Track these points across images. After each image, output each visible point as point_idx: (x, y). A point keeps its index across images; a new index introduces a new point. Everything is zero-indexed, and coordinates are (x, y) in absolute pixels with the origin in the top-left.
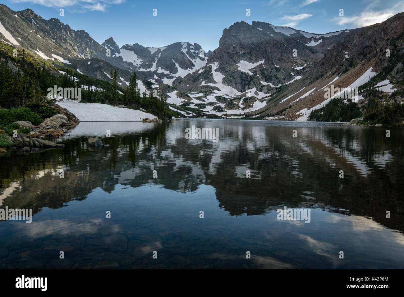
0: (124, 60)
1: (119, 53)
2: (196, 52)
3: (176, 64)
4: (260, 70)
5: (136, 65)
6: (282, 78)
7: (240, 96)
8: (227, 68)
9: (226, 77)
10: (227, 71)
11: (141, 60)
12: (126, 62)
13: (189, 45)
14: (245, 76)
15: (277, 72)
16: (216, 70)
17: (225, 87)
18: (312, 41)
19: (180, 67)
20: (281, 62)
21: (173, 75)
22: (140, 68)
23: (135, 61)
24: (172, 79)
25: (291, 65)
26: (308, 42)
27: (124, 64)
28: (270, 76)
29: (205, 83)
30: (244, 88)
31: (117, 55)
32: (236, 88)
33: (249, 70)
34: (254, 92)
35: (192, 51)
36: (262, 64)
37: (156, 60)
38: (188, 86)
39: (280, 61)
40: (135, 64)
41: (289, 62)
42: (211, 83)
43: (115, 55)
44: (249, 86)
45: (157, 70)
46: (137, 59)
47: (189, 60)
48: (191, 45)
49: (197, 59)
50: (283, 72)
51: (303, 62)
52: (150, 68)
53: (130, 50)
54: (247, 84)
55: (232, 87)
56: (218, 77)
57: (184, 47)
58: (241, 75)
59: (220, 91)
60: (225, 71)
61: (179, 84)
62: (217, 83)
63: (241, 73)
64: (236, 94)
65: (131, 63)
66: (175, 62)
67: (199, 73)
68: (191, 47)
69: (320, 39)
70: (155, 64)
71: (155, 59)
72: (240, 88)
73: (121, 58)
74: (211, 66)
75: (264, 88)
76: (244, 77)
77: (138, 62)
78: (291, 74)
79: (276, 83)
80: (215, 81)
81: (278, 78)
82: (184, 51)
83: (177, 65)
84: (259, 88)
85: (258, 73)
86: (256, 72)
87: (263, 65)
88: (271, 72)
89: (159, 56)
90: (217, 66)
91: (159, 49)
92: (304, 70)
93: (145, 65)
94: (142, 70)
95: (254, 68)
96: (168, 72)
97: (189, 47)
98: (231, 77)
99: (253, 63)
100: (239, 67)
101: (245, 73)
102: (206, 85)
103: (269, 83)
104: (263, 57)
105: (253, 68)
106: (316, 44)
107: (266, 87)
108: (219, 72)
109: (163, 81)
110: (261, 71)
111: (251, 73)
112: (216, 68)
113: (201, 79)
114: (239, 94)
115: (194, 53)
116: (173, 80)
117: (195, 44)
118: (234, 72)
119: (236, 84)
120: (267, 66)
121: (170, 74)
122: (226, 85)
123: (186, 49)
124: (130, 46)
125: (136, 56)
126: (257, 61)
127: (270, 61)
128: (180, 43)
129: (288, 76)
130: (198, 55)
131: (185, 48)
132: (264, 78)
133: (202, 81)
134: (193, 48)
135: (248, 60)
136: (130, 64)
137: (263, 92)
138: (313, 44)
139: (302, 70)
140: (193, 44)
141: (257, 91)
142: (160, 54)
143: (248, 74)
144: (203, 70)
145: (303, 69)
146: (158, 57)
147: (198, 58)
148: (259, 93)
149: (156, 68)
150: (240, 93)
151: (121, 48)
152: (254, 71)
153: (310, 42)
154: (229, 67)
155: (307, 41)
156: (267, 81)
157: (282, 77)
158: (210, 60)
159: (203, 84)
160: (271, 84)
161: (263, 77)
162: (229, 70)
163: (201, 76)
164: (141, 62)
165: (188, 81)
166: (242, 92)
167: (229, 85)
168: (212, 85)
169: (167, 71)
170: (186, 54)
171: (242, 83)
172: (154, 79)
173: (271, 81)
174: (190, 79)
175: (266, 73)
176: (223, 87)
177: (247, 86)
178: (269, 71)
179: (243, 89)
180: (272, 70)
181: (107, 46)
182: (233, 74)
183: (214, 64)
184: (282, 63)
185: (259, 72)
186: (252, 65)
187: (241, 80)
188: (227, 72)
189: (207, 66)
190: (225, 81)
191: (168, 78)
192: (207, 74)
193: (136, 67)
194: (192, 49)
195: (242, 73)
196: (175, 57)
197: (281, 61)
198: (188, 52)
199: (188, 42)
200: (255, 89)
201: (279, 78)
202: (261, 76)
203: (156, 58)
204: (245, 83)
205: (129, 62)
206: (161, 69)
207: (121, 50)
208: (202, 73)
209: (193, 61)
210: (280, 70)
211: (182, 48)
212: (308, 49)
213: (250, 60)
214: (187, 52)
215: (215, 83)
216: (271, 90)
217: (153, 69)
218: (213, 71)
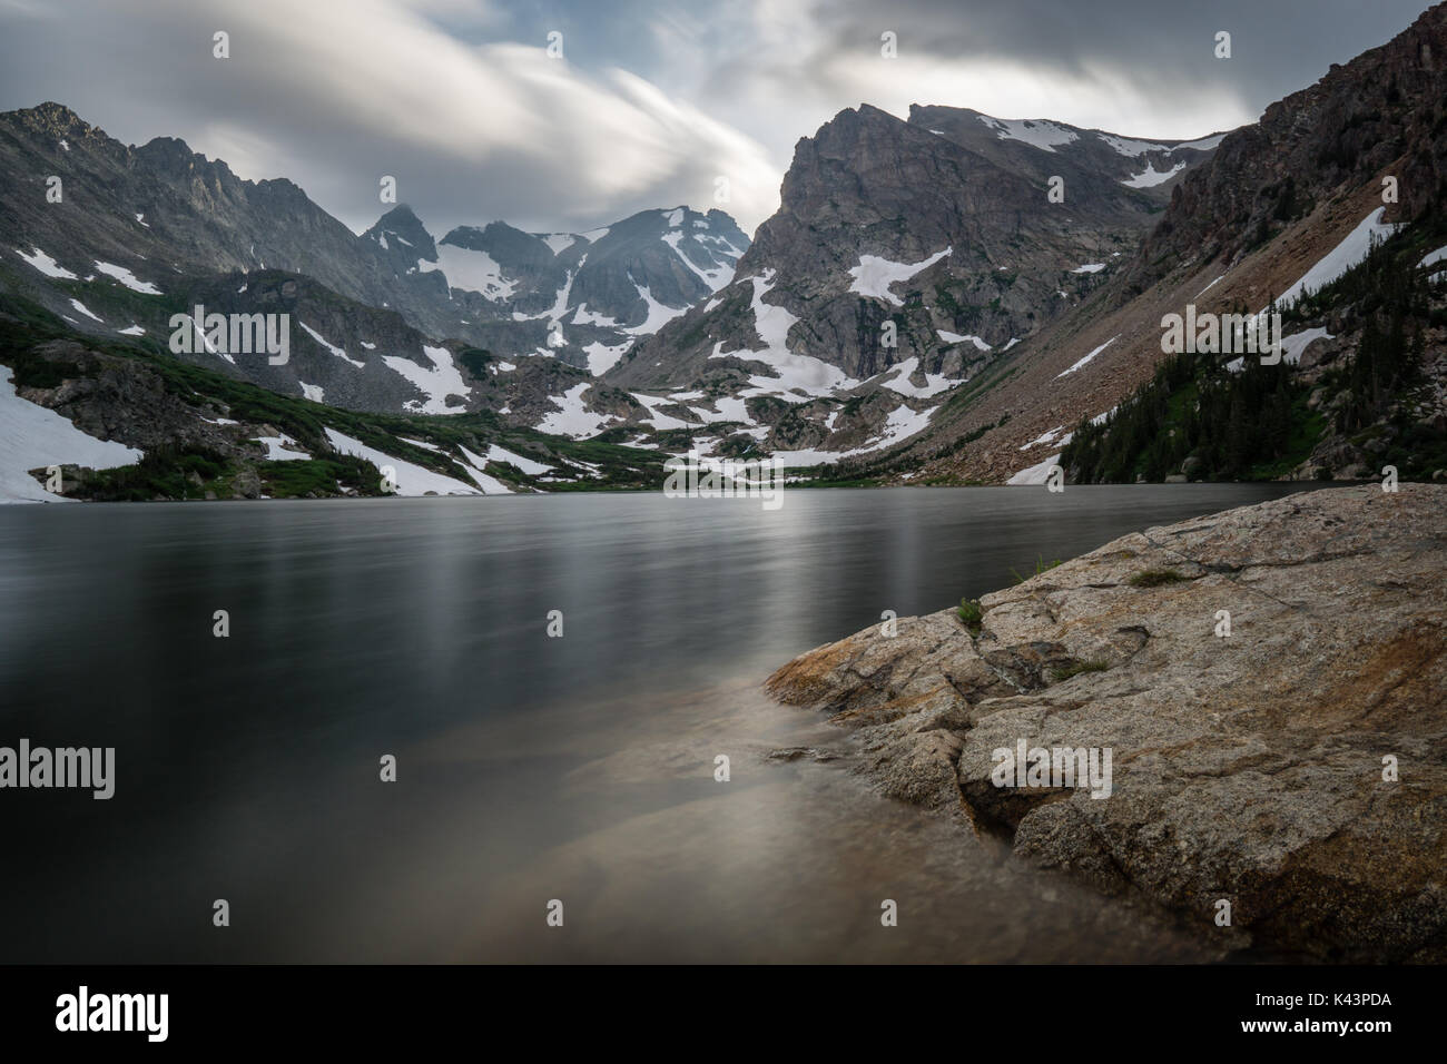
0: (451, 284)
1: (433, 258)
2: (718, 242)
3: (640, 288)
4: (936, 287)
5: (497, 299)
6: (1021, 310)
7: (851, 391)
8: (807, 287)
9: (801, 320)
10: (807, 297)
11: (515, 282)
12: (456, 292)
13: (691, 216)
14: (875, 313)
15: (1000, 290)
16: (765, 299)
17: (798, 360)
18: (1145, 167)
19: (656, 298)
20: (1015, 251)
21: (629, 331)
22: (509, 309)
23: (490, 286)
24: (623, 346)
25: (1058, 260)
26: (1132, 175)
27: (450, 297)
28: (972, 308)
29: (722, 351)
30: (872, 361)
31: (425, 266)
32: (837, 361)
33: (891, 289)
34: (909, 374)
35: (700, 238)
36: (941, 263)
37: (570, 279)
38: (659, 364)
39: (1011, 244)
40: (491, 297)
41: (1050, 248)
42: (742, 346)
43: (417, 267)
44: (890, 351)
45: (572, 315)
46: (500, 279)
47: (690, 272)
48: (699, 216)
49: (719, 267)
50: (1025, 286)
51: (1106, 245)
52: (545, 309)
53: (474, 246)
55: (826, 361)
56: (773, 323)
57: (671, 224)
58: (859, 309)
59: (775, 375)
60: (797, 300)
61: (631, 359)
62: (768, 346)
63: (858, 303)
64: (839, 388)
65: (476, 293)
66: (638, 281)
67: (705, 311)
68: (700, 224)
69: (1176, 158)
70: (563, 295)
71: (566, 275)
72: (856, 363)
73: (438, 277)
74: (750, 282)
75: (950, 356)
76: (871, 315)
77: (503, 289)
78: (1058, 296)
79: (995, 334)
80: (761, 339)
81: (1005, 312)
82: (672, 239)
83: (644, 293)
84: (927, 356)
85: (924, 297)
86: (918, 294)
87: (949, 267)
88: (978, 289)
89: (581, 264)
90: (770, 283)
91: (581, 240)
92: (1111, 276)
93: (527, 300)
94: (519, 317)
95: (911, 281)
96: (609, 322)
97: (690, 224)
98: (820, 320)
99: (910, 261)
100: (853, 279)
101: (874, 303)
102: (723, 356)
103: (968, 338)
104: (949, 235)
105: (907, 279)
106: (1162, 178)
107: (956, 353)
108: (777, 304)
109: (588, 353)
110: (940, 291)
111: (897, 302)
112: (769, 290)
113: (710, 336)
114: (852, 383)
115: (710, 244)
116: (627, 346)
117: (712, 212)
118: (834, 300)
119: (840, 348)
120: (963, 269)
121: (615, 329)
122: (800, 354)
123: (680, 232)
124: (475, 233)
125: (495, 268)
126: (925, 253)
127: (974, 249)
128: (660, 211)
129: (1044, 301)
130: (727, 253)
131: (676, 229)
132: (949, 315)
133: (714, 341)
134: (706, 226)
135: (890, 252)
136: (473, 299)
137: (942, 374)
138: (1150, 179)
139: (1101, 277)
140: (705, 214)
141: (923, 369)
142: (584, 257)
143: (887, 302)
144: (721, 299)
145: (1104, 272)
146: (574, 266)
147: (723, 264)
148: (929, 377)
149: (568, 307)
150: (857, 380)
151: (442, 243)
152: (910, 290)
153: (1139, 173)
154: (815, 282)
155: (1124, 169)
156: (961, 326)
157: (1024, 308)
158: (748, 262)
159: (717, 352)
160: (978, 342)
161: (945, 314)
162: (815, 292)
163: (710, 324)
164: (513, 288)
165: (662, 345)
166: (863, 377)
167: (811, 354)
168: (746, 355)
169: (609, 316)
170: (680, 252)
171: (861, 341)
172: (551, 347)
173: (976, 325)
174: (669, 336)
175: (957, 296)
176: (788, 363)
177: (882, 354)
178: (970, 286)
179: (866, 365)
180: (980, 282)
181: (386, 236)
182: (830, 307)
183: (762, 275)
184: (1020, 253)
185: (929, 295)
186: (904, 272)
187: (858, 330)
188: (807, 303)
189: (738, 283)
190: (799, 339)
191: (606, 343)
192: (735, 317)
193: (495, 308)
194: (702, 230)
195: (862, 300)
196: (637, 265)
197: (1017, 246)
198: (688, 245)
199: (685, 208)
200: (911, 364)
201: (1007, 313)
202: (939, 310)
203: (569, 272)
204: (875, 341)
205: (468, 290)
206: (587, 310)
207: (439, 250)
208: (715, 311)
209: (703, 274)
210: (1011, 282)
211: (666, 228)
212: (1128, 196)
213: (898, 254)
214: (681, 244)
215: (765, 346)
216: (977, 360)
217: (556, 313)
218: (756, 304)
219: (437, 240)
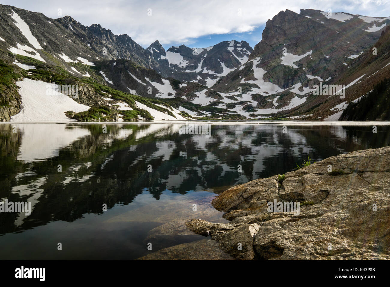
0: (170, 63)
1: (165, 55)
2: (244, 50)
3: (222, 63)
4: (307, 62)
5: (182, 67)
6: (333, 69)
7: (281, 93)
8: (269, 63)
9: (267, 72)
10: (269, 65)
11: (187, 62)
12: (171, 65)
13: (236, 42)
14: (289, 70)
15: (326, 63)
16: (257, 66)
17: (266, 83)
19: (226, 66)
20: (331, 52)
21: (218, 75)
22: (185, 69)
23: (180, 63)
24: (216, 79)
25: (344, 54)
26: (369, 28)
27: (170, 66)
28: (317, 69)
29: (244, 81)
30: (288, 84)
31: (163, 58)
32: (278, 84)
33: (294, 63)
34: (298, 88)
35: (239, 49)
36: (309, 55)
37: (202, 61)
38: (226, 84)
39: (330, 50)
40: (180, 66)
41: (342, 51)
42: (250, 80)
43: (161, 58)
44: (293, 81)
45: (202, 71)
46: (183, 61)
47: (236, 59)
48: (238, 43)
49: (244, 57)
50: (334, 62)
51: (359, 50)
52: (195, 69)
53: (176, 52)
54: (290, 79)
55: (274, 84)
56: (259, 73)
57: (230, 45)
58: (284, 69)
59: (259, 88)
60: (266, 67)
61: (219, 83)
62: (257, 80)
63: (284, 67)
64: (278, 91)
66: (221, 61)
67: (239, 70)
68: (238, 45)
70: (200, 65)
71: (201, 59)
72: (283, 85)
73: (166, 61)
74: (252, 61)
76: (287, 71)
77: (184, 64)
78: (344, 65)
79: (324, 76)
80: (255, 77)
81: (327, 70)
82: (231, 49)
83: (223, 65)
84: (304, 82)
85: (303, 65)
86: (302, 65)
87: (311, 57)
88: (320, 63)
89: (205, 56)
90: (258, 61)
91: (205, 50)
92: (361, 59)
93: (190, 67)
94: (187, 71)
95: (300, 61)
96: (213, 73)
97: (236, 45)
98: (273, 72)
99: (299, 55)
100: (282, 60)
101: (289, 67)
102: (245, 82)
103: (316, 77)
104: (311, 47)
105: (298, 60)
107: (312, 82)
108: (260, 68)
109: (206, 82)
110: (308, 64)
111: (295, 67)
112: (258, 63)
113: (241, 77)
114: (281, 90)
115: (241, 51)
116: (217, 80)
117: (242, 41)
118: (277, 66)
119: (278, 80)
120: (315, 57)
121: (215, 75)
122: (266, 82)
123: (233, 47)
124: (176, 48)
125: (182, 57)
126: (304, 52)
127: (319, 51)
128: (227, 41)
129: (339, 66)
130: (246, 53)
131: (232, 46)
132: (311, 71)
133: (242, 78)
134: (240, 45)
135: (294, 52)
136: (176, 66)
137: (308, 87)
140: (240, 42)
141: (302, 86)
142: (206, 55)
143: (292, 67)
144: (244, 66)
145: (358, 58)
146: (203, 57)
147: (245, 56)
148: (304, 88)
149: (201, 68)
150: (283, 89)
152: (299, 64)
153: (371, 27)
154: (271, 61)
156: (314, 74)
158: (252, 55)
159: (243, 81)
160: (319, 78)
161: (309, 70)
162: (271, 64)
163: (241, 73)
164: (187, 63)
165: (228, 79)
166: (284, 89)
167: (270, 82)
168: (251, 82)
169: (213, 71)
170: (233, 53)
171: (284, 78)
172: (197, 80)
173: (318, 73)
174: (230, 77)
175: (313, 65)
176: (263, 84)
177: (290, 82)
178: (317, 62)
179: (286, 85)
180: (320, 61)
181: (152, 49)
182: (275, 69)
183: (256, 59)
184: (333, 52)
185: (305, 64)
186: (298, 58)
187: (284, 75)
188: (269, 68)
189: (249, 62)
190: (266, 78)
191: (212, 79)
192: (248, 72)
193: (181, 69)
194: (239, 47)
195: (285, 66)
196: (221, 56)
197: (332, 50)
198: (235, 51)
199: (235, 40)
200: (299, 85)
201: (328, 70)
202: (308, 69)
203: (202, 59)
204: (288, 78)
205: (174, 64)
206: (207, 69)
207: (166, 53)
208: (243, 70)
209: (239, 59)
210: (330, 61)
211: (229, 46)
213: (295, 53)
214: (233, 51)
215: (256, 79)
216: (319, 84)
217: (198, 70)
218: (254, 67)
219: (166, 51)
